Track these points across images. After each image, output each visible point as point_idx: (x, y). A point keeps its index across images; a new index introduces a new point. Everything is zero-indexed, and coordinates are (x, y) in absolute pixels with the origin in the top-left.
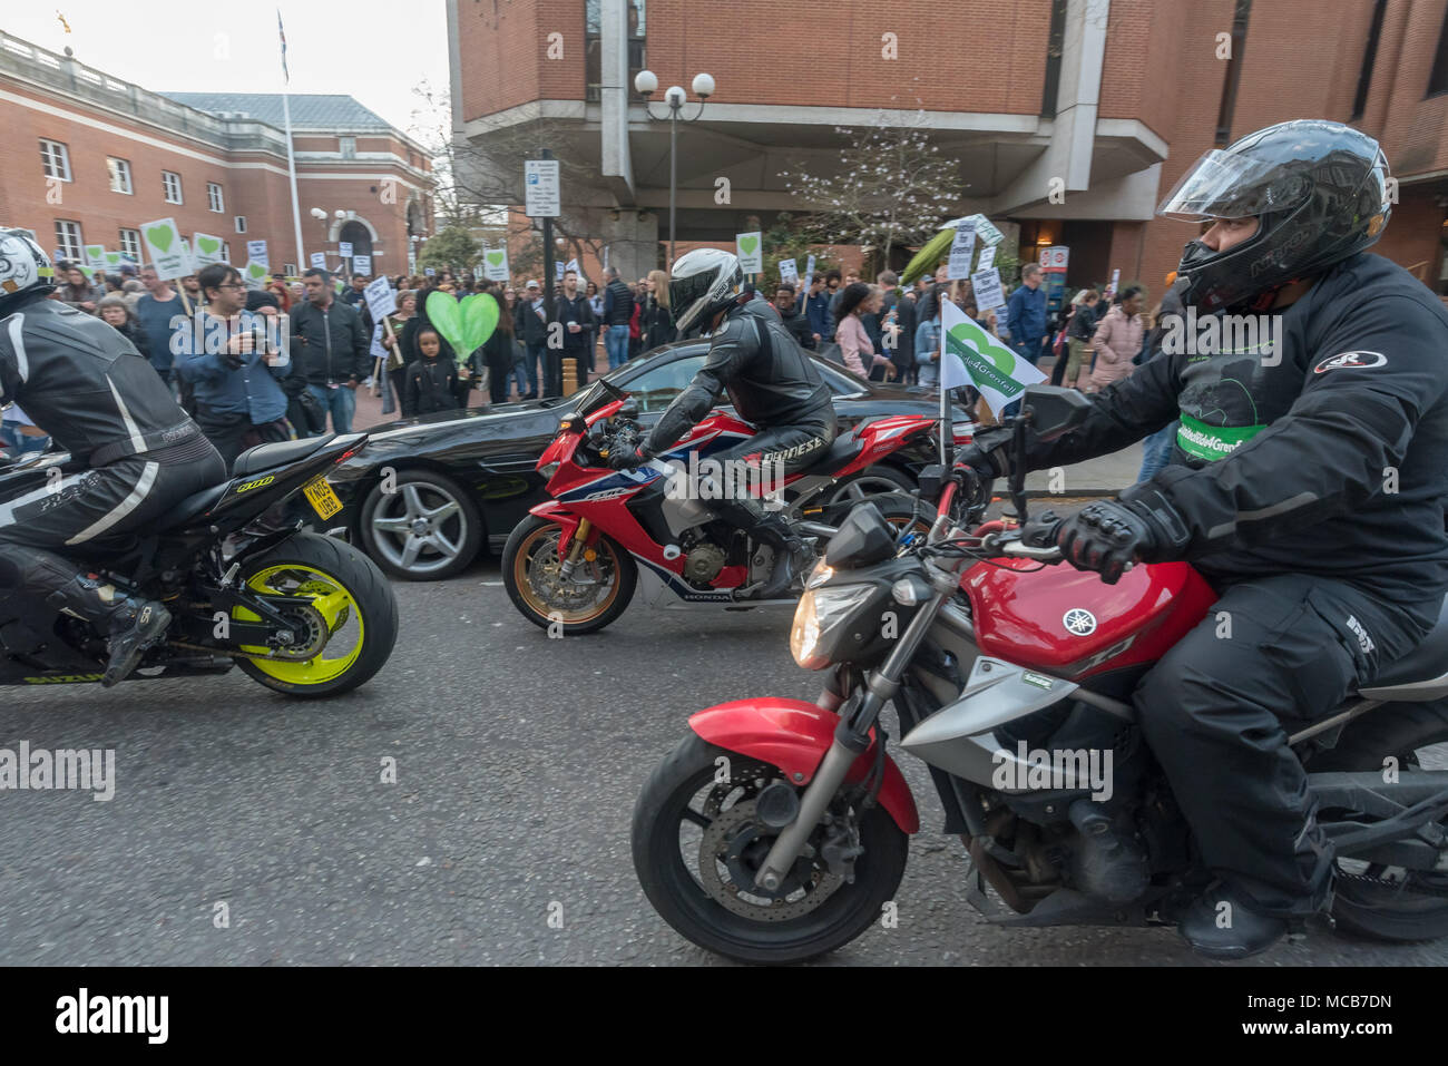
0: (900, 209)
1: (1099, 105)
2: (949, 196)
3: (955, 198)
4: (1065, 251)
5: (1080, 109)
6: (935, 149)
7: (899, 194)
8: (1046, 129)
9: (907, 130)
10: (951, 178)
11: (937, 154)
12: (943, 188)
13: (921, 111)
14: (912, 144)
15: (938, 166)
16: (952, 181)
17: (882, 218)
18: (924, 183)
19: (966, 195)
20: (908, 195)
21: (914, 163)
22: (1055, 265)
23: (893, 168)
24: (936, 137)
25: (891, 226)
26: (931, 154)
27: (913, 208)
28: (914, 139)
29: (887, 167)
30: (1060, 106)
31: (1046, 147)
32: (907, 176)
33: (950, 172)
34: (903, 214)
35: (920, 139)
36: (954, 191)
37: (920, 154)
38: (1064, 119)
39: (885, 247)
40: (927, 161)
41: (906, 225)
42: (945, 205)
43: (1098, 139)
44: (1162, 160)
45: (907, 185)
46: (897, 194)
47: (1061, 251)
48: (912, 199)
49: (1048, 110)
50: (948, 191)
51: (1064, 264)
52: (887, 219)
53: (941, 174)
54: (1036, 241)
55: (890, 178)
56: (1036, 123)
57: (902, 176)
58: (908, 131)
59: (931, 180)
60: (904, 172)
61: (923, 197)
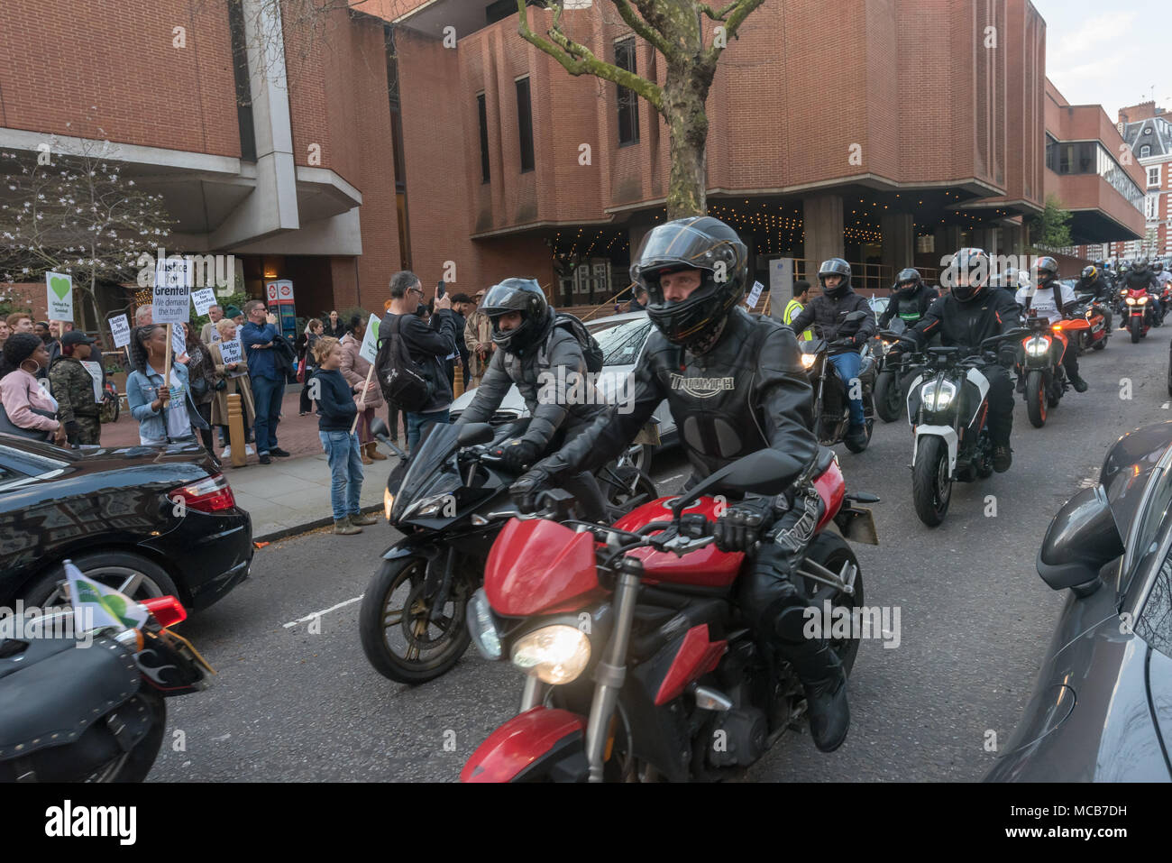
0: (99, 244)
1: (294, 154)
2: (158, 232)
3: (165, 234)
4: (290, 285)
5: (278, 156)
6: (132, 183)
7: (96, 228)
8: (248, 172)
9: (93, 160)
10: (157, 213)
11: (133, 188)
12: (148, 222)
13: (107, 142)
14: (105, 176)
15: (139, 201)
16: (158, 216)
17: (78, 253)
18: (125, 217)
19: (176, 230)
20: (108, 229)
21: (111, 198)
22: (282, 297)
23: (82, 198)
24: (129, 170)
25: (91, 263)
26: (128, 188)
27: (117, 243)
28: (104, 170)
29: (73, 198)
30: (259, 152)
31: (254, 188)
32: (101, 209)
33: (154, 206)
34: (104, 249)
35: (111, 171)
36: (163, 227)
37: (115, 186)
38: (265, 163)
39: (89, 287)
40: (126, 195)
41: (110, 261)
42: (154, 241)
43: (299, 183)
44: (359, 205)
45: (104, 219)
46: (93, 228)
47: (286, 285)
48: (113, 234)
49: (249, 154)
50: (155, 226)
51: (291, 296)
52: (87, 256)
53: (144, 208)
54: (263, 275)
55: (79, 211)
56: (238, 165)
57: (95, 209)
58: (95, 163)
59: (134, 215)
60: (97, 204)
61: (125, 231)
